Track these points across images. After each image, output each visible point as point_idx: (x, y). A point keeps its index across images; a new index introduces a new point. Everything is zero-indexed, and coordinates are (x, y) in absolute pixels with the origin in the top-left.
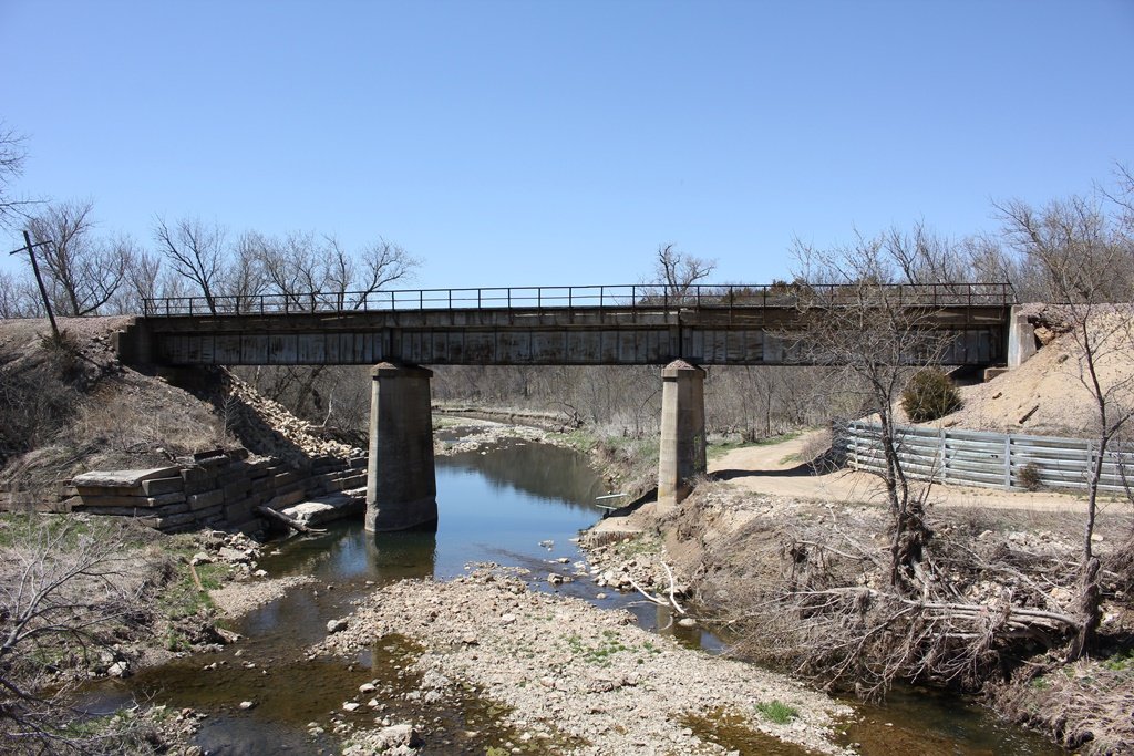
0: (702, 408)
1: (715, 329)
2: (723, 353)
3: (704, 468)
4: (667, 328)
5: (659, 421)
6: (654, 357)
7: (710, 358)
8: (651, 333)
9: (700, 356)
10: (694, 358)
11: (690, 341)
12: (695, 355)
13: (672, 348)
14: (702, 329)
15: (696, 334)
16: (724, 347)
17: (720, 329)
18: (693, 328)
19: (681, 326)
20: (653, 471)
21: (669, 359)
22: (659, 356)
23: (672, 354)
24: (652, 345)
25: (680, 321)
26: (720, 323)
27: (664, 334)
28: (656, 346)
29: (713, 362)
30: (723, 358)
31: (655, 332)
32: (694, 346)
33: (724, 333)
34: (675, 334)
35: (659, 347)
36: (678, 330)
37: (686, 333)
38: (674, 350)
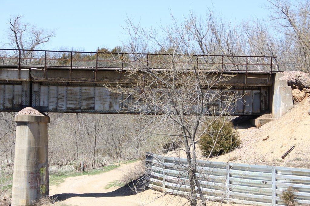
0: (47, 146)
1: (58, 84)
2: (64, 103)
3: (47, 192)
4: (20, 83)
5: (12, 154)
6: (8, 105)
7: (54, 107)
8: (7, 86)
9: (46, 105)
10: (41, 107)
11: (38, 93)
12: (42, 104)
13: (24, 99)
14: (48, 84)
15: (43, 89)
16: (65, 99)
17: (62, 85)
18: (41, 84)
19: (31, 82)
20: (6, 195)
21: (21, 107)
22: (13, 104)
23: (24, 104)
24: (8, 96)
25: (31, 77)
26: (62, 80)
27: (17, 88)
28: (11, 96)
29: (56, 110)
30: (64, 108)
31: (11, 86)
32: (42, 97)
33: (65, 87)
34: (26, 87)
35: (13, 98)
36: (28, 85)
37: (35, 88)
38: (25, 101)
